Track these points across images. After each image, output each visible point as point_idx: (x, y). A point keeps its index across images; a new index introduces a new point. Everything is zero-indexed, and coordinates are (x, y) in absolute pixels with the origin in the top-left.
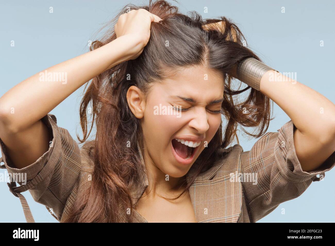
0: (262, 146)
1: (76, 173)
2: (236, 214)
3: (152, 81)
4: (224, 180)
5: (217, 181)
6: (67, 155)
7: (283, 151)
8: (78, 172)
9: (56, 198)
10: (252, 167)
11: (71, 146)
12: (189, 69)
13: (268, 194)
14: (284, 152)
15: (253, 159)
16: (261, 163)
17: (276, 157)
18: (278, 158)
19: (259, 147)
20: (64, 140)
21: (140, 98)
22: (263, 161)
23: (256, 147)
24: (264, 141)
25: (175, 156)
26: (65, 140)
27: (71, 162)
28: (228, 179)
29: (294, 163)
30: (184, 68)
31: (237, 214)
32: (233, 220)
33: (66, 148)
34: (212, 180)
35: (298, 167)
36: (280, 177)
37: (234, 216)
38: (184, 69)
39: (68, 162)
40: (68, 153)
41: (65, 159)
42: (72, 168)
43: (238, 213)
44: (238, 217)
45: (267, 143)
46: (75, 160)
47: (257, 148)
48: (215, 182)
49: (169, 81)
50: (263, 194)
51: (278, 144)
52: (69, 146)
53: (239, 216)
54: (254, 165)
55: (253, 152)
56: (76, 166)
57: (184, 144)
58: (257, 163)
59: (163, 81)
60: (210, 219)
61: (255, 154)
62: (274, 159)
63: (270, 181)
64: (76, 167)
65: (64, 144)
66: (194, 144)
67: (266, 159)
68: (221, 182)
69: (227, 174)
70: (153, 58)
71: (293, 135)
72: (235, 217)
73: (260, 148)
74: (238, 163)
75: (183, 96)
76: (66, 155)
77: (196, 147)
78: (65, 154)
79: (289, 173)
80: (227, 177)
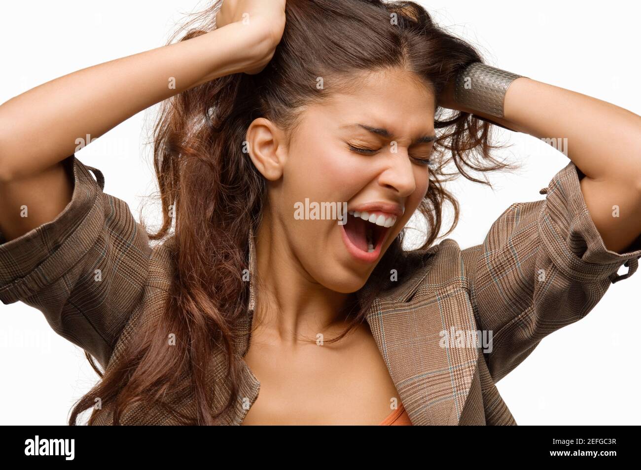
0: (507, 228)
1: (137, 287)
2: (469, 361)
3: (302, 103)
4: (436, 301)
5: (423, 303)
6: (119, 250)
7: (556, 223)
8: (140, 285)
9: (97, 331)
10: (491, 268)
11: (129, 232)
12: (377, 74)
13: (527, 315)
14: (559, 226)
15: (493, 253)
16: (512, 256)
17: (543, 236)
18: (547, 239)
19: (503, 230)
20: (114, 220)
21: (274, 140)
22: (516, 252)
23: (496, 230)
24: (510, 219)
25: (347, 246)
26: (117, 220)
27: (126, 264)
28: (444, 298)
29: (587, 237)
30: (369, 72)
31: (472, 360)
32: (466, 372)
33: (118, 236)
34: (412, 302)
35: (596, 244)
36: (553, 276)
37: (467, 366)
38: (369, 74)
39: (121, 263)
40: (122, 246)
41: (116, 257)
42: (129, 276)
43: (474, 359)
44: (475, 365)
45: (517, 221)
46: (134, 261)
47: (498, 232)
48: (419, 304)
49: (340, 98)
50: (516, 319)
51: (547, 210)
52: (124, 232)
53: (475, 363)
54: (495, 263)
55: (492, 241)
56: (137, 273)
57: (368, 220)
58: (503, 259)
59: (327, 99)
60: (421, 374)
61: (497, 243)
62: (539, 241)
63: (533, 288)
64: (136, 275)
65: (114, 228)
66: (386, 220)
67: (522, 247)
68: (429, 304)
69: (441, 289)
70: (303, 61)
71: (579, 187)
72: (469, 367)
73: (506, 232)
74: (460, 267)
75: (370, 124)
76: (117, 251)
77: (388, 227)
78: (117, 248)
79: (575, 262)
80: (442, 294)
